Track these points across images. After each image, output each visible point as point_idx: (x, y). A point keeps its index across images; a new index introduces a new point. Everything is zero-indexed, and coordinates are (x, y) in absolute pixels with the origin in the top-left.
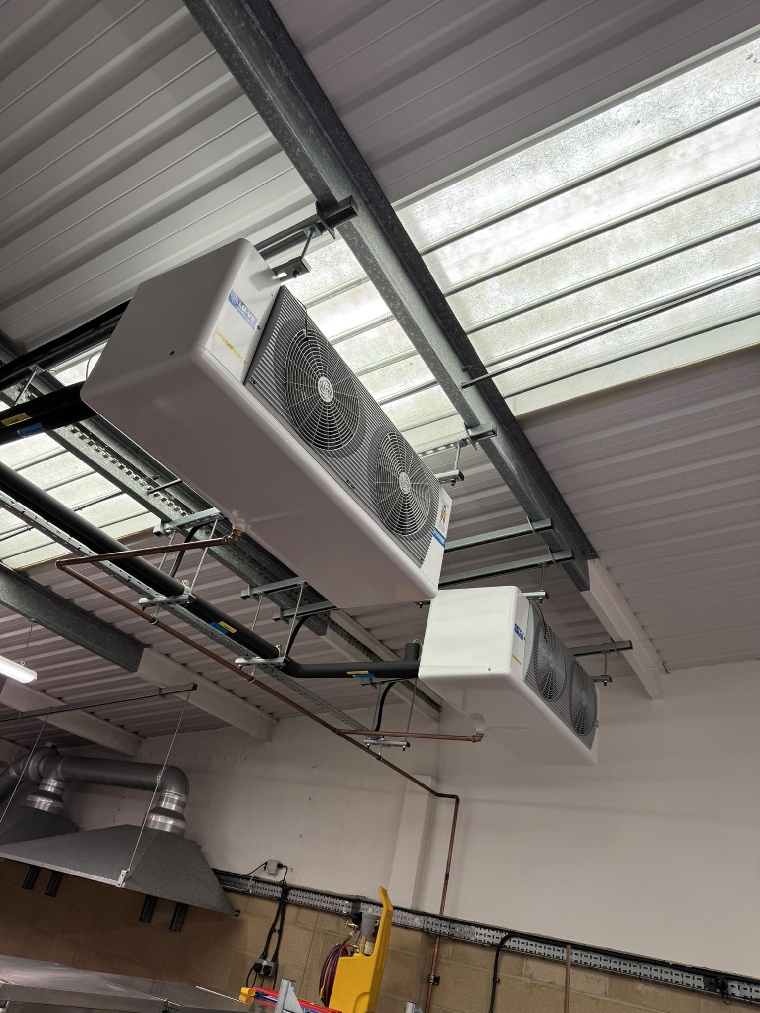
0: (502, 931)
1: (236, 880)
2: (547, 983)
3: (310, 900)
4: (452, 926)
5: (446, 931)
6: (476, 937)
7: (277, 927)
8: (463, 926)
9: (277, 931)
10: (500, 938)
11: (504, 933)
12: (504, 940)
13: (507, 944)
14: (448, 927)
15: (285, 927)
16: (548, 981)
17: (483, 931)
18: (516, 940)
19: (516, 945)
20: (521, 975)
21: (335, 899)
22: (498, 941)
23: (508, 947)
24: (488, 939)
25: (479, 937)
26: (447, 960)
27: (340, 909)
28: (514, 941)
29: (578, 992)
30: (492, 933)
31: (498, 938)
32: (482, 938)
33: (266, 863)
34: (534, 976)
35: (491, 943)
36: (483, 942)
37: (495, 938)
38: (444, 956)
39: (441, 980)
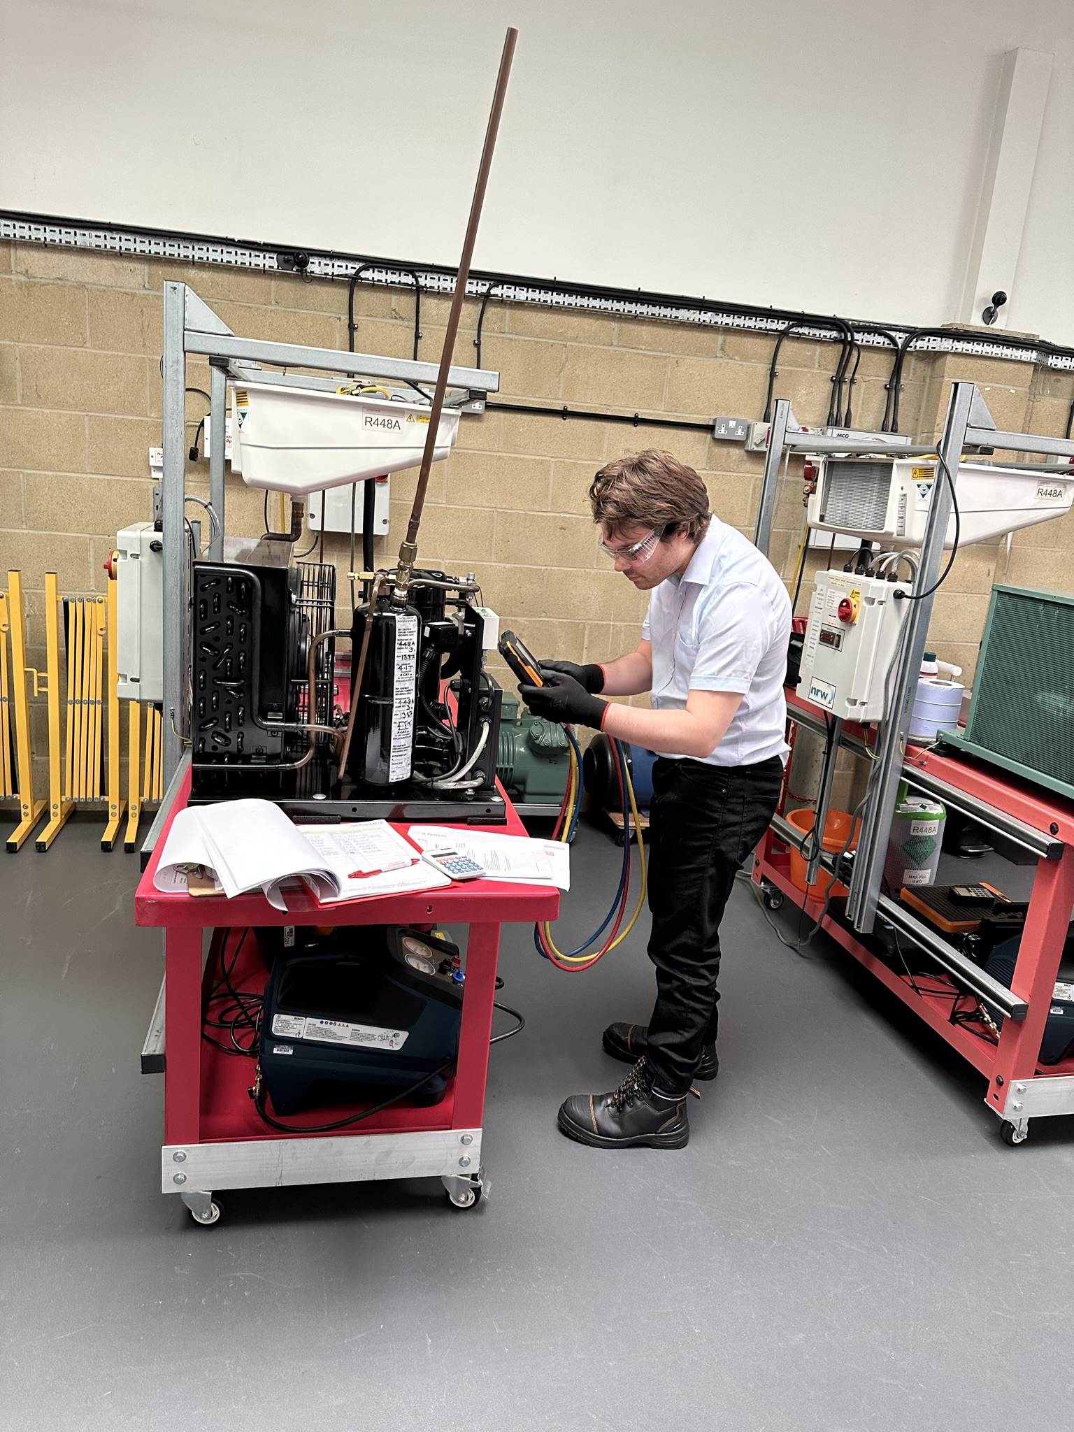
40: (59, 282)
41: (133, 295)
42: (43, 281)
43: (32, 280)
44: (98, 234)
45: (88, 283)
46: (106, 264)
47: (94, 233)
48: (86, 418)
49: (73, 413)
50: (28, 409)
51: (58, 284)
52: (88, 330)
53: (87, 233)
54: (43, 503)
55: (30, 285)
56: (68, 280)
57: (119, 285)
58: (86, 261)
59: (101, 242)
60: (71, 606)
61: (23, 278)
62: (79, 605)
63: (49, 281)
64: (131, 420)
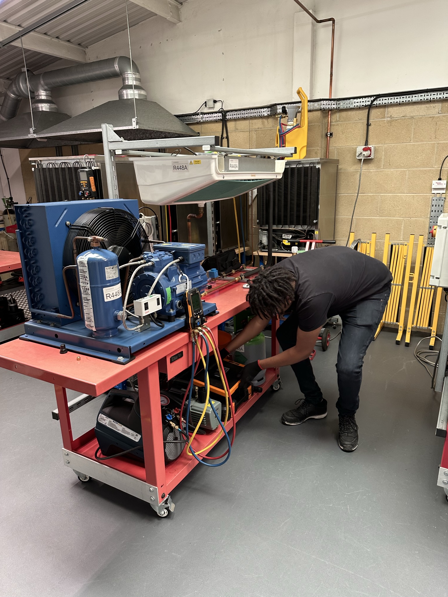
0: (371, 96)
1: (189, 117)
2: (401, 117)
3: (242, 115)
4: (338, 103)
5: (335, 106)
6: (354, 104)
7: (225, 135)
8: (345, 101)
9: (225, 138)
10: (370, 101)
11: (373, 97)
12: (372, 102)
13: (375, 103)
14: (335, 104)
15: (229, 134)
16: (402, 116)
17: (359, 100)
18: (381, 99)
19: (381, 102)
20: (384, 117)
21: (258, 110)
22: (369, 103)
23: (376, 104)
24: (362, 104)
25: (356, 104)
26: (336, 123)
27: (263, 114)
28: (379, 100)
29: (421, 117)
30: (364, 99)
31: (369, 101)
32: (358, 104)
33: (206, 102)
34: (393, 116)
35: (365, 105)
36: (359, 106)
37: (367, 102)
38: (334, 121)
39: (333, 134)
40: (403, 118)
41: (433, 117)
42: (396, 118)
43: (393, 119)
44: (421, 95)
45: (415, 116)
46: (423, 106)
47: (420, 95)
48: (408, 171)
49: (402, 169)
50: (386, 170)
51: (403, 119)
52: (412, 135)
53: (417, 95)
54: (386, 206)
55: (392, 121)
56: (407, 116)
57: (428, 114)
58: (415, 107)
59: (422, 98)
60: (394, 247)
61: (389, 119)
62: (397, 246)
63: (399, 118)
64: (426, 170)
